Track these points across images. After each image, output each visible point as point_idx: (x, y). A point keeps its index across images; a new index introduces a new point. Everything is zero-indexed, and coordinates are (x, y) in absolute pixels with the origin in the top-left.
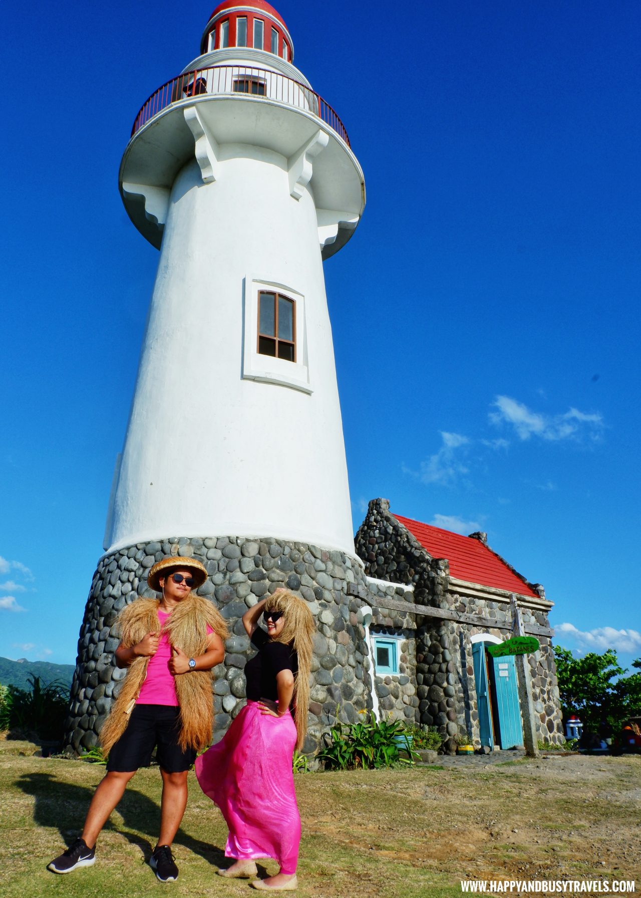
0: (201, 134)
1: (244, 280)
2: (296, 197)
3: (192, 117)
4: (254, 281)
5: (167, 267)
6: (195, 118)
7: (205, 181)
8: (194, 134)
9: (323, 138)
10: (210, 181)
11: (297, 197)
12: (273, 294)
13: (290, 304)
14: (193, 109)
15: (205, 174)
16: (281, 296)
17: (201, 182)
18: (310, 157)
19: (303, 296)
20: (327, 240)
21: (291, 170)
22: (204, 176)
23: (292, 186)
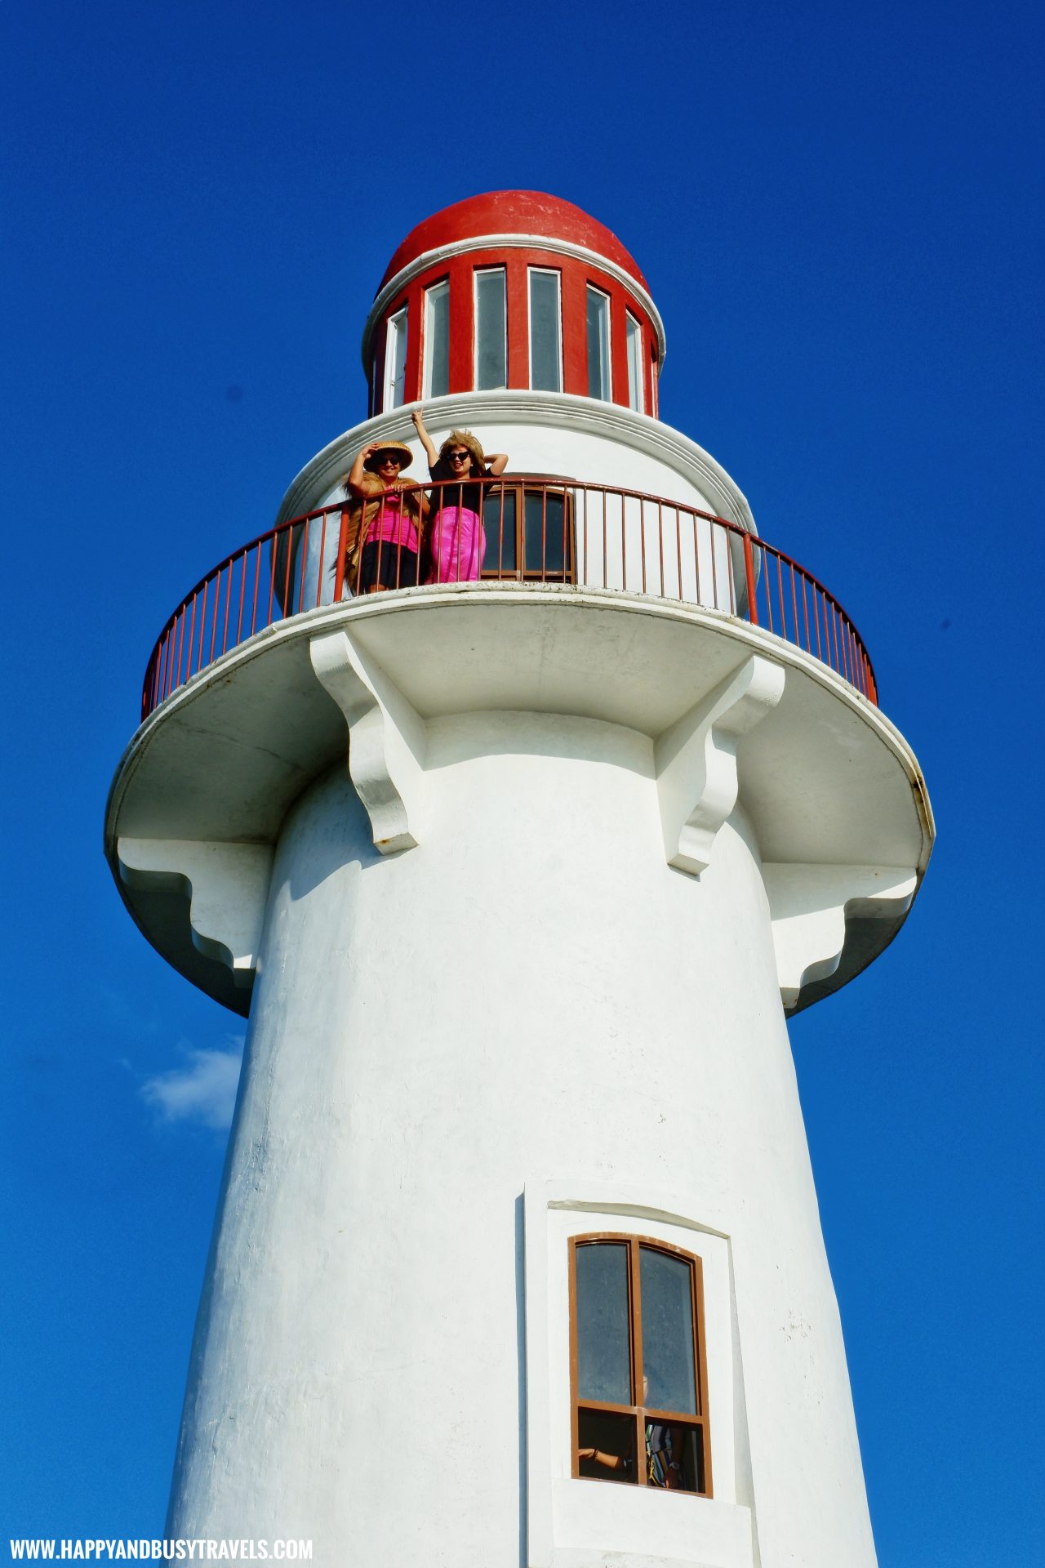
0: (366, 706)
1: (521, 1202)
2: (688, 870)
3: (336, 663)
4: (553, 1205)
5: (262, 1148)
6: (347, 669)
7: (382, 848)
8: (344, 708)
9: (767, 679)
10: (401, 847)
11: (691, 868)
12: (621, 1242)
13: (682, 1270)
14: (340, 640)
15: (383, 830)
16: (648, 1246)
17: (372, 852)
18: (726, 736)
19: (727, 1238)
20: (810, 971)
21: (665, 775)
22: (378, 836)
23: (672, 838)
